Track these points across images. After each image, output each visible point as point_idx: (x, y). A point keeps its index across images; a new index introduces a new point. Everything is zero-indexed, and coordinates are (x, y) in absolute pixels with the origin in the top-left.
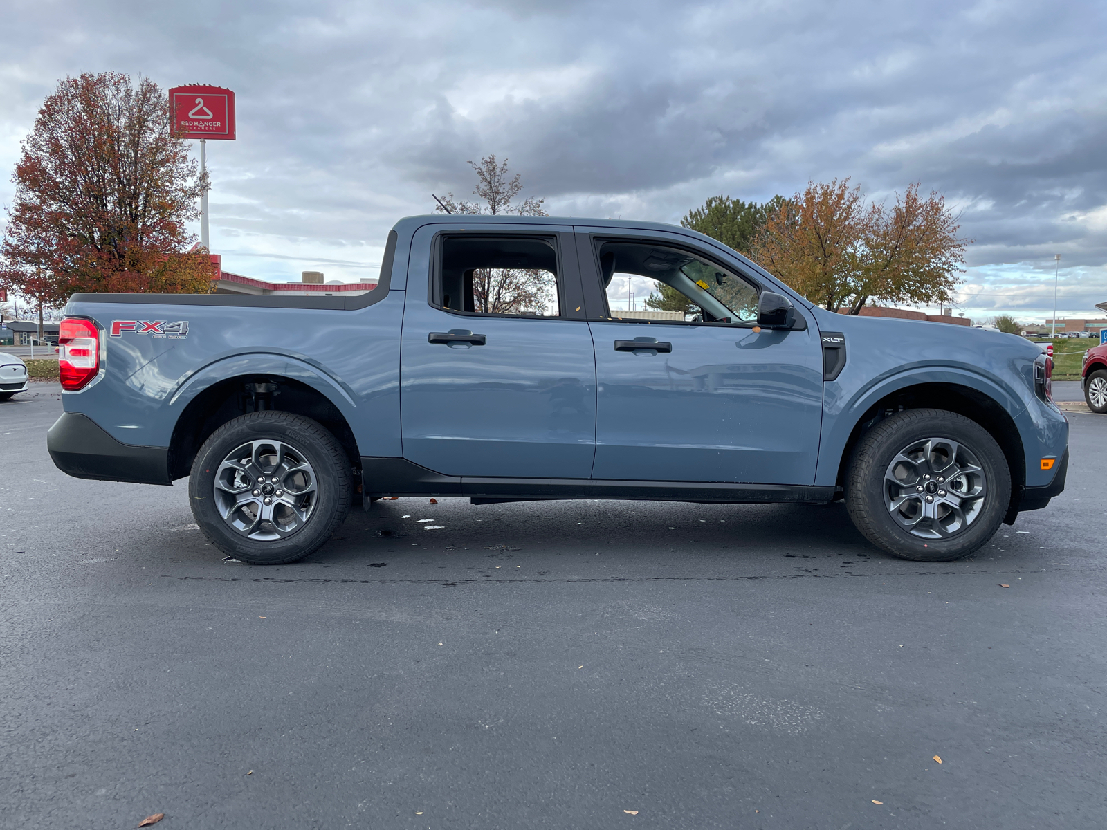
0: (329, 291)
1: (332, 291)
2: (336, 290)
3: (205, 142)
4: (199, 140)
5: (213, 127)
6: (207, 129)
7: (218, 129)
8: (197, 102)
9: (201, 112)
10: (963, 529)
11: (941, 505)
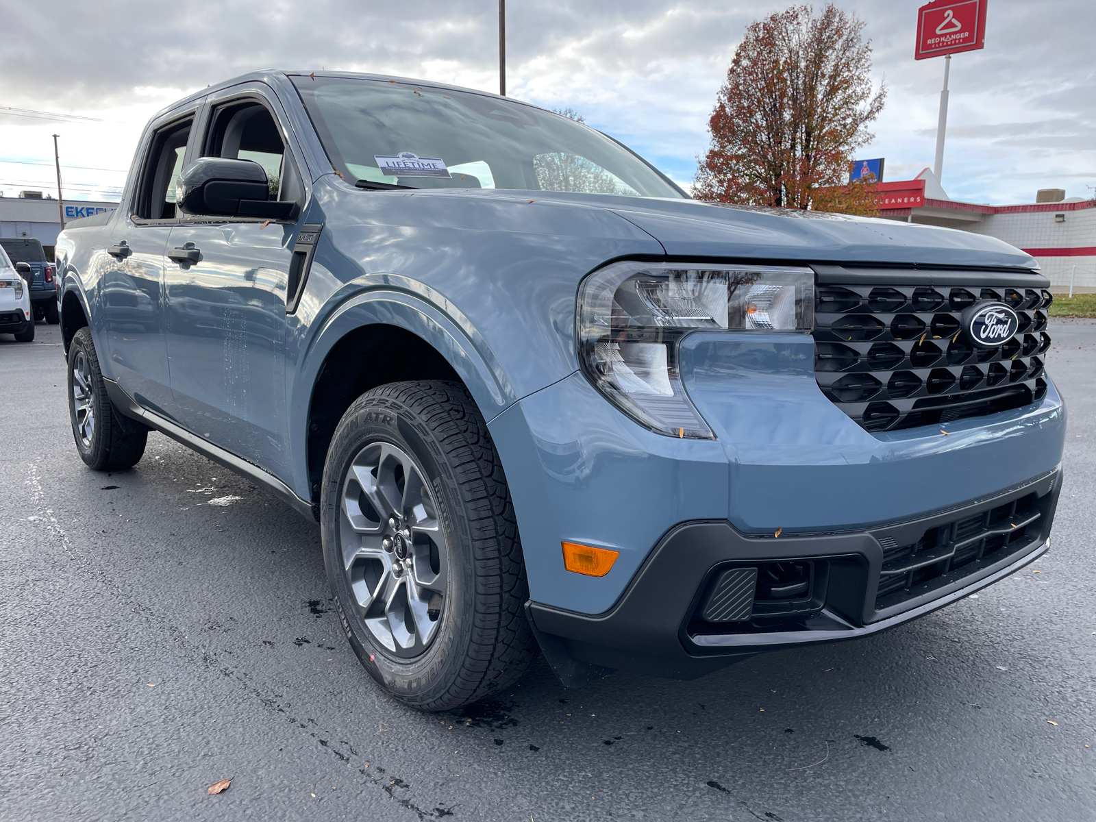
0: (1062, 210)
1: (1065, 210)
2: (1070, 209)
3: (950, 57)
4: (944, 57)
5: (959, 39)
6: (954, 42)
7: (965, 40)
8: (946, 15)
9: (950, 25)
10: (419, 650)
11: (403, 585)
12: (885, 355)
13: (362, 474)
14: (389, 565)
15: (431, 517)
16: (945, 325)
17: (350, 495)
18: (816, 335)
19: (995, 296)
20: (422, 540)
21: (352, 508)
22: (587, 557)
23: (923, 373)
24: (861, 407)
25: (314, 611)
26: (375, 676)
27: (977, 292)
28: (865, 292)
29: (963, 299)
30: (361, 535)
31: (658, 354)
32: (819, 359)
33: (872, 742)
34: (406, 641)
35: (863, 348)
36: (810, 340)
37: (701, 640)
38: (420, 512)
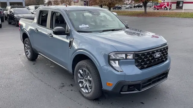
10: (89, 93)
11: (86, 85)
12: (143, 61)
13: (81, 71)
14: (84, 82)
15: (90, 77)
16: (151, 56)
17: (79, 73)
18: (135, 60)
19: (158, 51)
20: (89, 80)
21: (79, 75)
22: (109, 84)
23: (148, 62)
24: (140, 67)
25: (72, 86)
26: (83, 95)
27: (155, 52)
28: (140, 55)
29: (153, 53)
30: (80, 78)
31: (117, 62)
32: (135, 62)
33: (142, 103)
34: (87, 91)
35: (140, 61)
36: (134, 60)
37: (121, 93)
38: (89, 77)
